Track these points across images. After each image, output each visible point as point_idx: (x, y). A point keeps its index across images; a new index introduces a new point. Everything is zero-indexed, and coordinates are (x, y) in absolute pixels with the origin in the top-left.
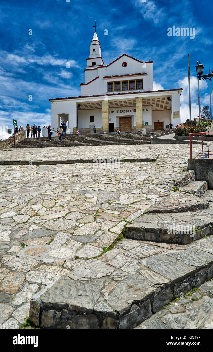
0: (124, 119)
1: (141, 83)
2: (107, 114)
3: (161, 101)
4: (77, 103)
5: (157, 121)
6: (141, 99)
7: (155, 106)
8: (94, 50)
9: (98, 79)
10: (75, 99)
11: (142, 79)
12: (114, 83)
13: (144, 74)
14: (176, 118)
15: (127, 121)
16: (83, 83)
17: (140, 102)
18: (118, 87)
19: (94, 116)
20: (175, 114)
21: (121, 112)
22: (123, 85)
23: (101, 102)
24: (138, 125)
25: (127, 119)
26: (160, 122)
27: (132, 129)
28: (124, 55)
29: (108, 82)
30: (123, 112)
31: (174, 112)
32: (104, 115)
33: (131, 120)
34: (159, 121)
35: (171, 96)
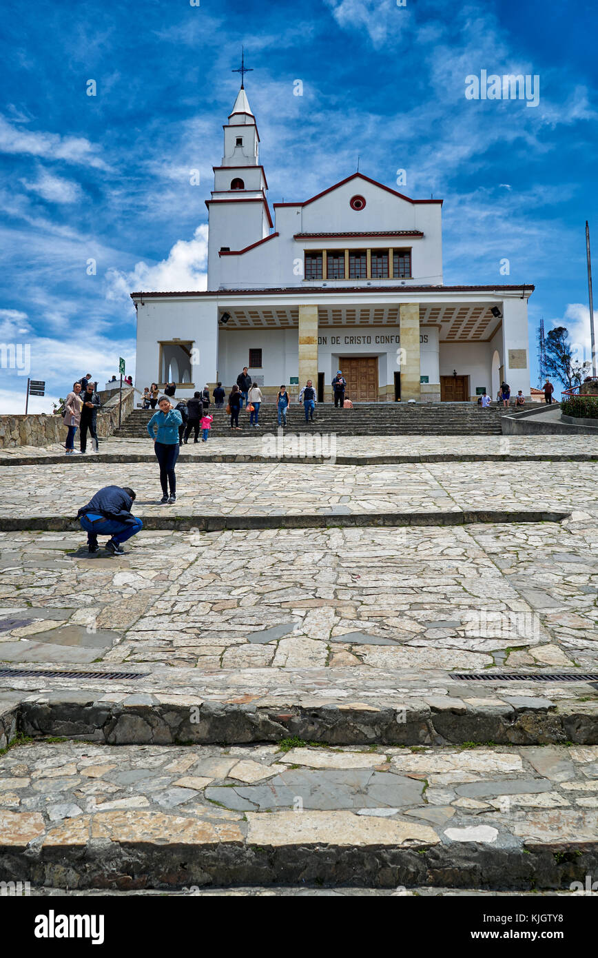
0: (354, 364)
1: (407, 260)
2: (315, 346)
3: (470, 314)
4: (220, 309)
5: (451, 374)
6: (417, 308)
7: (447, 327)
8: (239, 141)
9: (276, 239)
10: (215, 297)
11: (410, 248)
12: (325, 254)
13: (418, 235)
14: (518, 368)
15: (364, 370)
16: (228, 249)
17: (412, 318)
18: (336, 267)
19: (261, 350)
20: (513, 357)
21: (348, 340)
22: (353, 261)
23: (295, 311)
24: (408, 383)
25: (364, 363)
26: (459, 376)
27: (381, 393)
28: (358, 175)
29: (305, 251)
30: (352, 340)
31: (510, 351)
32: (303, 348)
33: (375, 367)
34: (455, 373)
35: (501, 304)
